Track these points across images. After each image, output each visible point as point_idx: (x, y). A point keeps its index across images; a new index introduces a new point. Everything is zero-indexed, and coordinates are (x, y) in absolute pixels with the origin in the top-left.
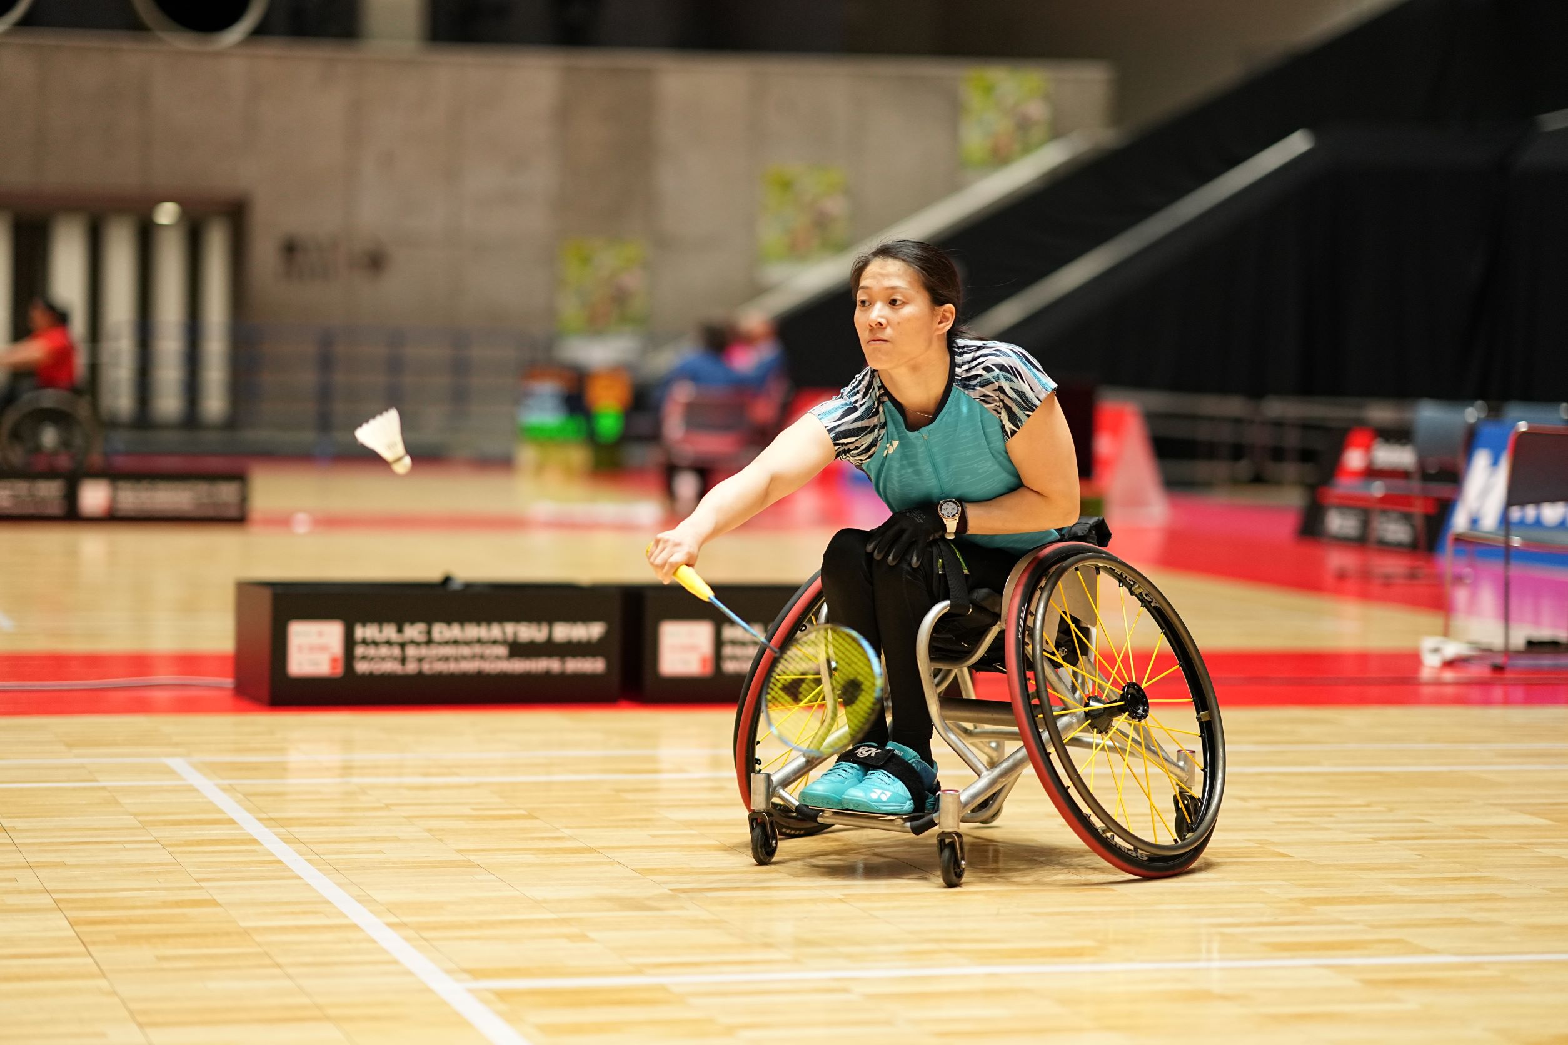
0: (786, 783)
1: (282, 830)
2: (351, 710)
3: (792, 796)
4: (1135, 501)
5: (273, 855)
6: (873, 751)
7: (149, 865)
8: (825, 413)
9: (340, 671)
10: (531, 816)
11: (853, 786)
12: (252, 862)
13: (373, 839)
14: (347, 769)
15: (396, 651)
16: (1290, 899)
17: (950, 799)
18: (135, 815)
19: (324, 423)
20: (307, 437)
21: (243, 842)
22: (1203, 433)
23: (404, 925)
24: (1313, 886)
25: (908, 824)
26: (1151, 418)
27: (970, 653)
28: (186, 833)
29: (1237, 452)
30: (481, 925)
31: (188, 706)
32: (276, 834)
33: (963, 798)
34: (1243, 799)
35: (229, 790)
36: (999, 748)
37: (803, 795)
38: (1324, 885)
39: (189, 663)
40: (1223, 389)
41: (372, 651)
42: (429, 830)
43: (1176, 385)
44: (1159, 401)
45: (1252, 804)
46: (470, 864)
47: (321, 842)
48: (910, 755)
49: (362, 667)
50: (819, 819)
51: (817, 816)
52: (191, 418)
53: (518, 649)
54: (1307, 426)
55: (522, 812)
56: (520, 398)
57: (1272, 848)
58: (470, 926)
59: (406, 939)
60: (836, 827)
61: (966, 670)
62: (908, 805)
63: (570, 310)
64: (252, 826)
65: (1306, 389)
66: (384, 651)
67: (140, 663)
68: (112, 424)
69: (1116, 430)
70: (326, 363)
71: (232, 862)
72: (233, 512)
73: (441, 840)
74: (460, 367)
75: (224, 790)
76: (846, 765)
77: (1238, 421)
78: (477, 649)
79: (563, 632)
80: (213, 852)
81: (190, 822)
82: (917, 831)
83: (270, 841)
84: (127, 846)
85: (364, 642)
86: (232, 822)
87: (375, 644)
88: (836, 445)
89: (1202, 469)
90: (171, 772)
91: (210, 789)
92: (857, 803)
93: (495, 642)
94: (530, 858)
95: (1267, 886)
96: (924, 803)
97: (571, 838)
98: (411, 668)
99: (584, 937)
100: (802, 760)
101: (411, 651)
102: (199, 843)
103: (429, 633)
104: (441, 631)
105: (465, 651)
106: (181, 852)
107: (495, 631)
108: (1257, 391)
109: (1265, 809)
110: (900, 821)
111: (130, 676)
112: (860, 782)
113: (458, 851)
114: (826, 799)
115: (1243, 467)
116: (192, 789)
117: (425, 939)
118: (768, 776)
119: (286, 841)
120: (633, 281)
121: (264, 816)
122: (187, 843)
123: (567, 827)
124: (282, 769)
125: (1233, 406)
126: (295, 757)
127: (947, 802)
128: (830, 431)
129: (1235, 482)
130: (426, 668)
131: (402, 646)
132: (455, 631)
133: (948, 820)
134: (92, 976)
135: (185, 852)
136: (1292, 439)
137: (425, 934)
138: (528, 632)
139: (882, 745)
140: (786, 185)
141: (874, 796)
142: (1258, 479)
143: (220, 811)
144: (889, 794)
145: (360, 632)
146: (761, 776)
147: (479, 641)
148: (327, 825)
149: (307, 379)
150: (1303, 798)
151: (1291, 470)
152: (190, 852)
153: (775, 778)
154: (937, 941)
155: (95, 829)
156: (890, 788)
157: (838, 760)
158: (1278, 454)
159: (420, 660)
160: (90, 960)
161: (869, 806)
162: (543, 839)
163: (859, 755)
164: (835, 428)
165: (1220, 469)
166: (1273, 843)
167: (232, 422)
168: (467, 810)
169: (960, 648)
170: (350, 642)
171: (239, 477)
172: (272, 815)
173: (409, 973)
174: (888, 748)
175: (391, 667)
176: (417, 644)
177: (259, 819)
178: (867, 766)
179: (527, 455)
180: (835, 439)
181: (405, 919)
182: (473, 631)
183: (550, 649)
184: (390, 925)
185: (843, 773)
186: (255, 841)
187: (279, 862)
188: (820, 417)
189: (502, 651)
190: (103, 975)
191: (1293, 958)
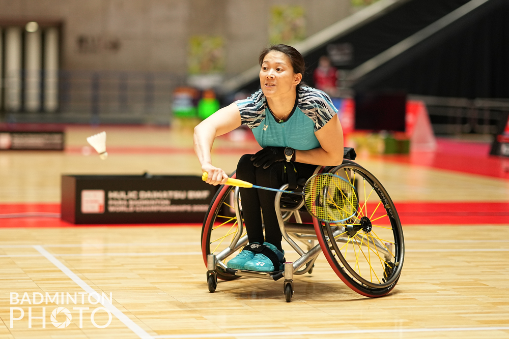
0: (222, 259)
1: (80, 274)
2: (107, 226)
3: (224, 264)
4: (423, 141)
5: (77, 284)
6: (258, 246)
7: (28, 288)
8: (240, 104)
9: (103, 210)
10: (180, 269)
11: (249, 260)
12: (69, 287)
13: (117, 278)
14: (106, 250)
15: (125, 203)
16: (488, 303)
17: (289, 266)
18: (22, 268)
19: (95, 110)
20: (88, 116)
21: (65, 279)
22: (450, 113)
23: (130, 313)
24: (496, 297)
25: (272, 276)
26: (429, 107)
27: (298, 204)
28: (42, 276)
29: (464, 121)
30: (160, 313)
31: (41, 224)
32: (78, 276)
33: (294, 265)
34: (468, 262)
35: (59, 258)
36: (312, 242)
37: (228, 264)
38: (502, 297)
39: (41, 207)
40: (458, 95)
41: (115, 203)
42: (139, 275)
43: (439, 93)
44: (432, 100)
45: (472, 264)
46: (155, 288)
47: (96, 279)
48: (273, 247)
49: (111, 209)
50: (235, 274)
51: (235, 272)
52: (42, 109)
53: (174, 202)
54: (492, 110)
55: (176, 267)
56: (172, 100)
57: (480, 282)
58: (156, 313)
59: (131, 318)
60: (243, 277)
61: (297, 212)
62: (272, 268)
63: (193, 65)
64: (68, 273)
65: (493, 95)
66: (120, 202)
67: (22, 208)
68: (11, 111)
69: (415, 112)
70: (96, 86)
71: (60, 287)
72: (59, 147)
73: (144, 279)
74: (149, 88)
75: (57, 258)
76: (246, 252)
77: (464, 108)
78: (159, 202)
79: (192, 195)
80: (53, 283)
81: (44, 271)
82: (276, 279)
83: (76, 279)
84: (19, 281)
85: (113, 199)
86: (60, 271)
87: (117, 199)
88: (242, 117)
89: (450, 127)
90: (35, 251)
91: (51, 258)
92: (251, 268)
93: (165, 199)
94: (180, 286)
95: (478, 298)
96: (279, 267)
97: (196, 278)
98: (131, 209)
99: (202, 318)
100: (229, 249)
101: (131, 203)
102: (48, 280)
103: (138, 195)
104: (143, 194)
105: (153, 202)
106: (40, 283)
107: (165, 194)
108: (472, 96)
109: (477, 266)
110: (268, 275)
111: (18, 212)
112: (252, 258)
113: (151, 283)
114: (238, 266)
115: (467, 127)
116: (44, 258)
117: (138, 318)
118: (215, 256)
119: (82, 279)
120: (218, 53)
121: (73, 269)
122: (43, 280)
123: (194, 273)
124: (79, 250)
125: (462, 102)
126: (85, 245)
127: (287, 267)
128: (240, 111)
129: (463, 133)
130: (138, 209)
131: (128, 200)
132: (148, 194)
133: (288, 274)
134: (5, 333)
135: (42, 283)
136: (487, 116)
137: (138, 316)
138: (178, 195)
139: (261, 243)
140: (280, 14)
141: (258, 264)
142: (473, 132)
143: (56, 267)
144: (264, 264)
145: (112, 195)
146: (212, 256)
147: (159, 199)
148: (98, 272)
149: (88, 93)
150: (493, 262)
151: (486, 128)
152: (44, 283)
153: (218, 257)
154: (344, 319)
155: (6, 274)
156: (265, 261)
157: (243, 250)
158: (481, 122)
159: (135, 206)
160: (5, 327)
161: (255, 268)
162: (185, 278)
163: (252, 248)
164: (243, 110)
165: (458, 127)
166: (480, 280)
167: (59, 110)
168: (154, 267)
169: (293, 202)
170: (107, 199)
171: (61, 132)
172: (76, 268)
173: (132, 332)
174: (264, 244)
175: (123, 209)
176: (133, 199)
177: (72, 270)
178: (255, 252)
179: (176, 123)
180: (242, 114)
181: (130, 310)
182: (156, 194)
183: (187, 201)
184: (124, 313)
185: (245, 255)
186: (70, 279)
187: (80, 287)
188: (238, 105)
189: (167, 202)
190: (10, 333)
191: (489, 327)
